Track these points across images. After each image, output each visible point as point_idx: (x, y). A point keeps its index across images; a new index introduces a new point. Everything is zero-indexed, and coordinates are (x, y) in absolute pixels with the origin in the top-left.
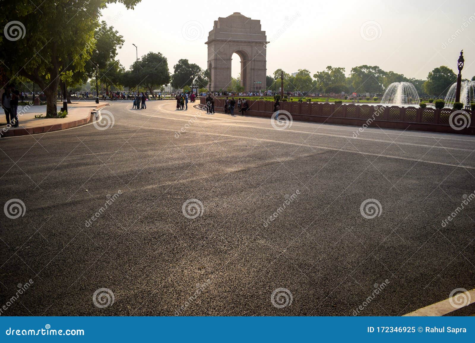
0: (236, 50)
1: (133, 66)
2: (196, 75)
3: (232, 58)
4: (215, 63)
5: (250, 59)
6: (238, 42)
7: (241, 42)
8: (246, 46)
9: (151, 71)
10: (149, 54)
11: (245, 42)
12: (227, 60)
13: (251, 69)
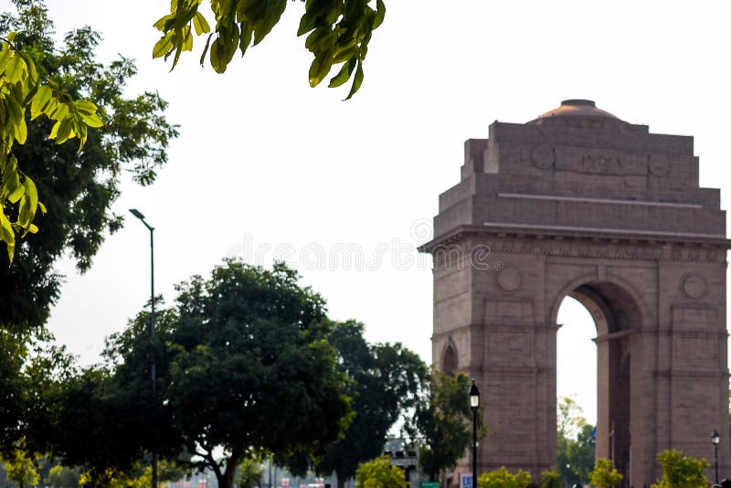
0: (581, 282)
1: (126, 340)
2: (408, 404)
3: (558, 322)
4: (478, 346)
5: (647, 322)
6: (588, 239)
7: (607, 241)
8: (627, 263)
9: (240, 367)
10: (220, 274)
11: (624, 242)
12: (537, 328)
13: (655, 374)
